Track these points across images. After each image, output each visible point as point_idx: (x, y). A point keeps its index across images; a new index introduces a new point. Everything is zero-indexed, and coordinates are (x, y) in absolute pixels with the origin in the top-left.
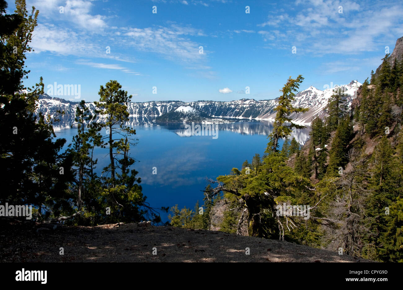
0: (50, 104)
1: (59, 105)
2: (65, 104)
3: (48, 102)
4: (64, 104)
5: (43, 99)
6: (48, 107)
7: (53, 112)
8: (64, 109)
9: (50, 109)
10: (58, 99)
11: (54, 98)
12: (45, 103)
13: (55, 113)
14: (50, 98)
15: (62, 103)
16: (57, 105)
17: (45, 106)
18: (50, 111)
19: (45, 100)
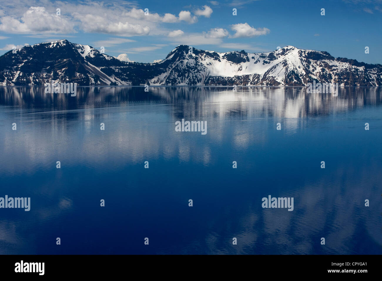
0: (333, 68)
1: (350, 69)
2: (358, 68)
3: (331, 64)
4: (356, 67)
5: (323, 60)
6: (331, 73)
7: (341, 79)
8: (358, 74)
9: (336, 74)
10: (345, 60)
11: (339, 59)
12: (327, 65)
13: (345, 80)
14: (333, 59)
15: (352, 65)
16: (346, 69)
17: (327, 69)
18: (339, 78)
19: (326, 61)
